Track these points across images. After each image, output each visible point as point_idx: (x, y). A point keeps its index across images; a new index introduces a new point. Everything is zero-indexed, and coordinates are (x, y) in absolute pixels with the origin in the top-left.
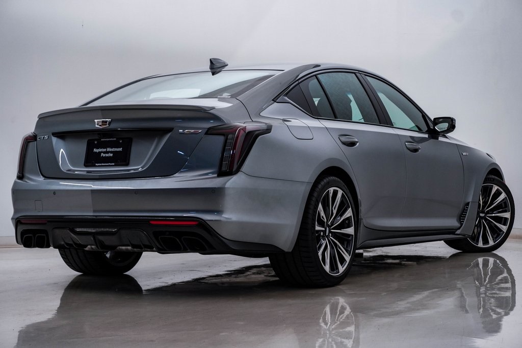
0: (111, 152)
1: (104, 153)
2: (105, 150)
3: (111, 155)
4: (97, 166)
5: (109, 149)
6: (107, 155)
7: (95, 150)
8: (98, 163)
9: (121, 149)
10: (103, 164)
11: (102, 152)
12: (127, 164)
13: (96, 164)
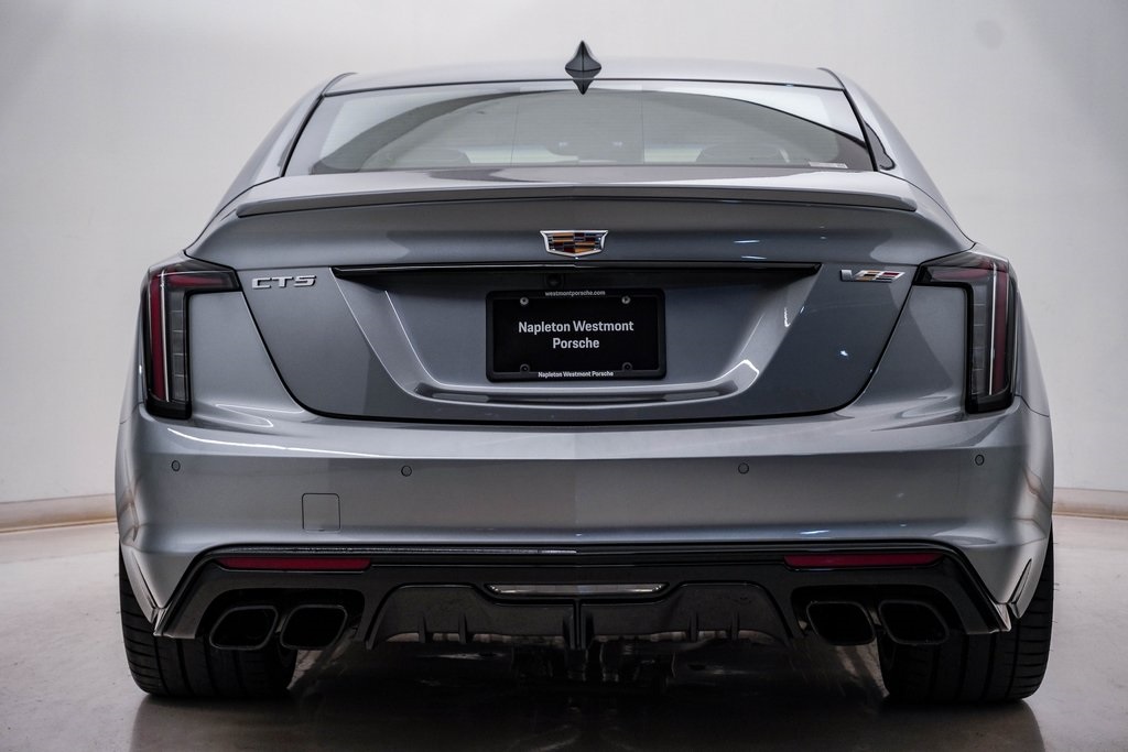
0: (593, 335)
1: (564, 336)
2: (565, 327)
3: (596, 344)
4: (543, 380)
5: (579, 326)
6: (577, 344)
7: (523, 327)
8: (545, 371)
9: (629, 326)
10: (566, 374)
11: (557, 334)
12: (661, 377)
13: (540, 374)
